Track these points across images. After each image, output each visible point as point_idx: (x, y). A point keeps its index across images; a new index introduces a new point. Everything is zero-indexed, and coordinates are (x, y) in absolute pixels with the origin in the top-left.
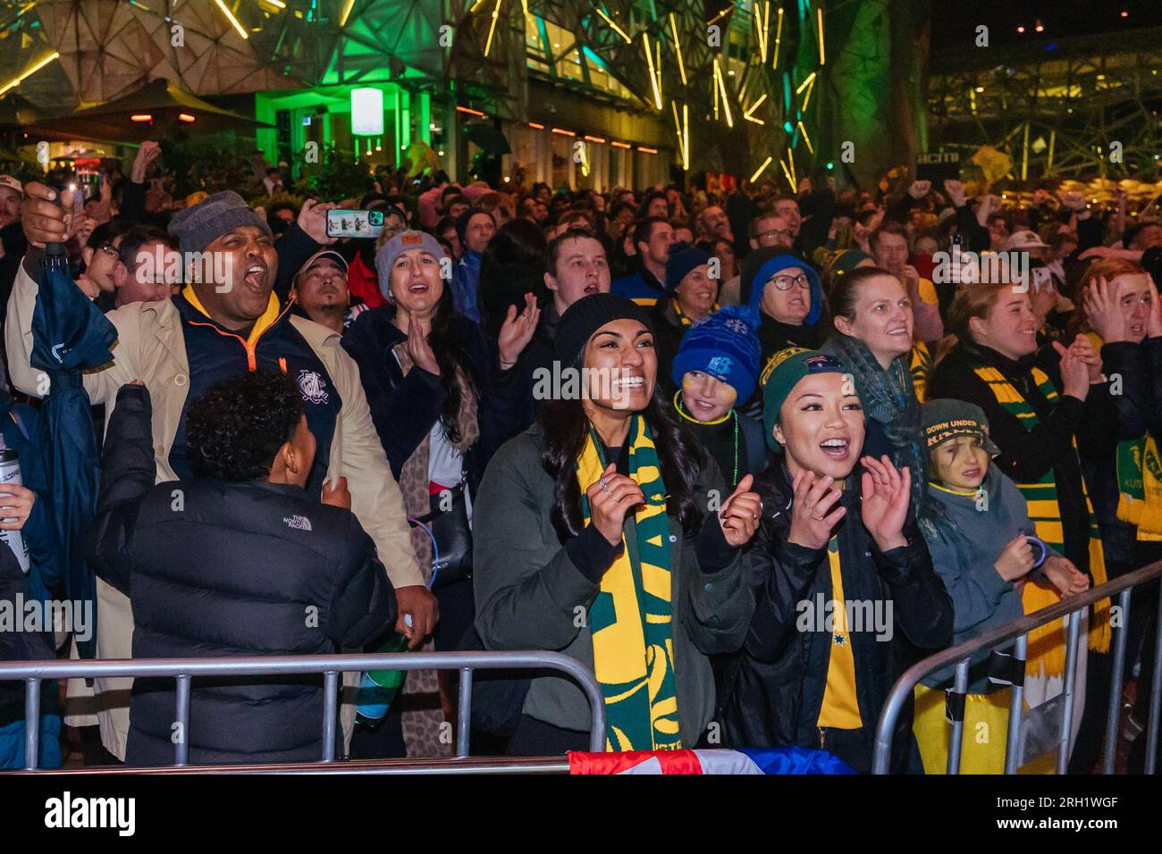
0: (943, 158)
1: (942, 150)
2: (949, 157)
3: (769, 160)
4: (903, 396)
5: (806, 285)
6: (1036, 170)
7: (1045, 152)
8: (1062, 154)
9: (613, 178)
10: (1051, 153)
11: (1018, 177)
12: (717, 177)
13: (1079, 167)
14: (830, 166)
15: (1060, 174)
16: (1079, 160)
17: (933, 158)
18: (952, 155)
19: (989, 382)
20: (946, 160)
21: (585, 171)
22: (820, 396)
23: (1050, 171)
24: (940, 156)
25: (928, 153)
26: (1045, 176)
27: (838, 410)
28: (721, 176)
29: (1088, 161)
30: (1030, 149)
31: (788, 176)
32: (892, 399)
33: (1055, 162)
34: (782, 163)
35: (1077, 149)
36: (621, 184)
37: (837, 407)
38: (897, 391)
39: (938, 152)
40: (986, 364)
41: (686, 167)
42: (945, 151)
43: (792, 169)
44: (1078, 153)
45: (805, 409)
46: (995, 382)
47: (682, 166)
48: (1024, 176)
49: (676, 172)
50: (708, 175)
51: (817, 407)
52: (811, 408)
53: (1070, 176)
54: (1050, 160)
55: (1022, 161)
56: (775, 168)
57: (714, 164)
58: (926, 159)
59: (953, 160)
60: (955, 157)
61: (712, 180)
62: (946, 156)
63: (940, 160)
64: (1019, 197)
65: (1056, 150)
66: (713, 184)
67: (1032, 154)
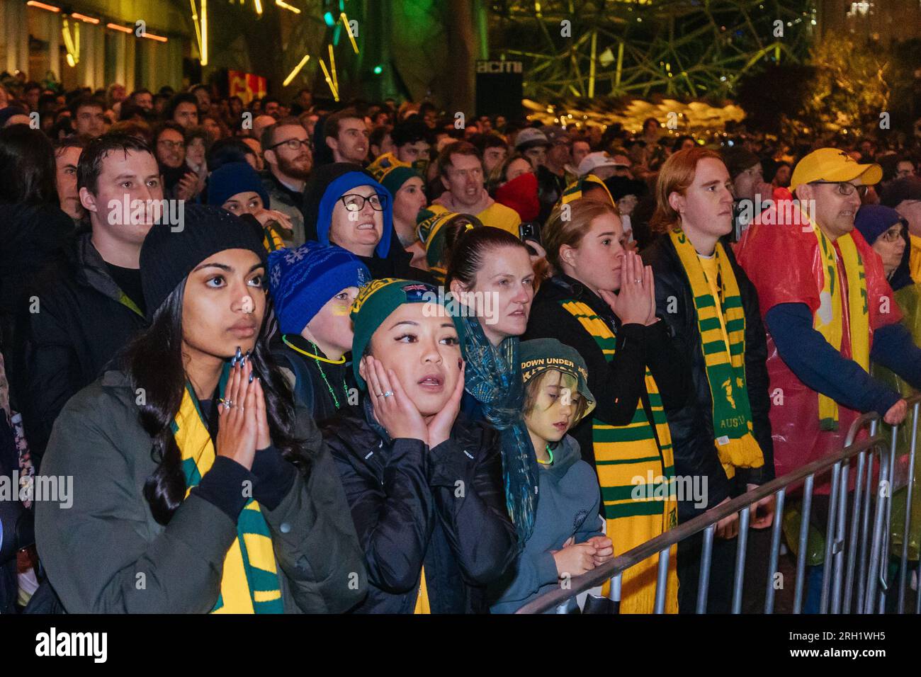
0: (505, 67)
1: (503, 58)
2: (512, 67)
3: (307, 58)
4: (508, 374)
5: (379, 208)
6: (603, 87)
7: (613, 66)
8: (630, 69)
9: (109, 73)
10: (619, 67)
11: (584, 95)
12: (242, 77)
13: (646, 86)
14: (378, 70)
15: (630, 92)
16: (648, 77)
17: (494, 67)
18: (515, 63)
19: (578, 316)
20: (508, 70)
21: (71, 60)
22: (415, 324)
23: (618, 90)
24: (502, 65)
25: (489, 60)
26: (613, 94)
27: (434, 342)
28: (248, 76)
29: (658, 79)
30: (598, 62)
31: (328, 79)
32: (495, 377)
33: (623, 78)
34: (322, 63)
35: (646, 64)
36: (120, 81)
37: (433, 338)
38: (501, 369)
39: (499, 60)
40: (575, 299)
41: (204, 62)
42: (507, 60)
43: (334, 71)
44: (646, 69)
45: (398, 339)
46: (584, 316)
47: (198, 61)
48: (591, 94)
49: (191, 68)
50: (231, 73)
51: (412, 338)
52: (406, 339)
53: (637, 95)
54: (618, 75)
55: (588, 75)
56: (313, 68)
57: (240, 59)
58: (487, 68)
59: (515, 70)
60: (518, 67)
61: (237, 80)
62: (509, 64)
63: (501, 70)
64: (585, 117)
65: (624, 66)
66: (237, 85)
67: (600, 68)
